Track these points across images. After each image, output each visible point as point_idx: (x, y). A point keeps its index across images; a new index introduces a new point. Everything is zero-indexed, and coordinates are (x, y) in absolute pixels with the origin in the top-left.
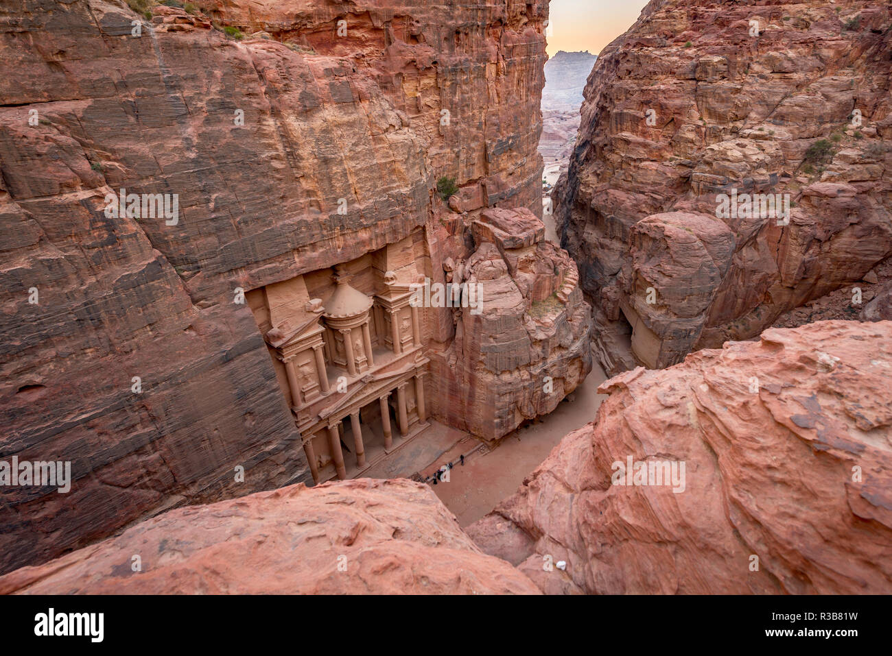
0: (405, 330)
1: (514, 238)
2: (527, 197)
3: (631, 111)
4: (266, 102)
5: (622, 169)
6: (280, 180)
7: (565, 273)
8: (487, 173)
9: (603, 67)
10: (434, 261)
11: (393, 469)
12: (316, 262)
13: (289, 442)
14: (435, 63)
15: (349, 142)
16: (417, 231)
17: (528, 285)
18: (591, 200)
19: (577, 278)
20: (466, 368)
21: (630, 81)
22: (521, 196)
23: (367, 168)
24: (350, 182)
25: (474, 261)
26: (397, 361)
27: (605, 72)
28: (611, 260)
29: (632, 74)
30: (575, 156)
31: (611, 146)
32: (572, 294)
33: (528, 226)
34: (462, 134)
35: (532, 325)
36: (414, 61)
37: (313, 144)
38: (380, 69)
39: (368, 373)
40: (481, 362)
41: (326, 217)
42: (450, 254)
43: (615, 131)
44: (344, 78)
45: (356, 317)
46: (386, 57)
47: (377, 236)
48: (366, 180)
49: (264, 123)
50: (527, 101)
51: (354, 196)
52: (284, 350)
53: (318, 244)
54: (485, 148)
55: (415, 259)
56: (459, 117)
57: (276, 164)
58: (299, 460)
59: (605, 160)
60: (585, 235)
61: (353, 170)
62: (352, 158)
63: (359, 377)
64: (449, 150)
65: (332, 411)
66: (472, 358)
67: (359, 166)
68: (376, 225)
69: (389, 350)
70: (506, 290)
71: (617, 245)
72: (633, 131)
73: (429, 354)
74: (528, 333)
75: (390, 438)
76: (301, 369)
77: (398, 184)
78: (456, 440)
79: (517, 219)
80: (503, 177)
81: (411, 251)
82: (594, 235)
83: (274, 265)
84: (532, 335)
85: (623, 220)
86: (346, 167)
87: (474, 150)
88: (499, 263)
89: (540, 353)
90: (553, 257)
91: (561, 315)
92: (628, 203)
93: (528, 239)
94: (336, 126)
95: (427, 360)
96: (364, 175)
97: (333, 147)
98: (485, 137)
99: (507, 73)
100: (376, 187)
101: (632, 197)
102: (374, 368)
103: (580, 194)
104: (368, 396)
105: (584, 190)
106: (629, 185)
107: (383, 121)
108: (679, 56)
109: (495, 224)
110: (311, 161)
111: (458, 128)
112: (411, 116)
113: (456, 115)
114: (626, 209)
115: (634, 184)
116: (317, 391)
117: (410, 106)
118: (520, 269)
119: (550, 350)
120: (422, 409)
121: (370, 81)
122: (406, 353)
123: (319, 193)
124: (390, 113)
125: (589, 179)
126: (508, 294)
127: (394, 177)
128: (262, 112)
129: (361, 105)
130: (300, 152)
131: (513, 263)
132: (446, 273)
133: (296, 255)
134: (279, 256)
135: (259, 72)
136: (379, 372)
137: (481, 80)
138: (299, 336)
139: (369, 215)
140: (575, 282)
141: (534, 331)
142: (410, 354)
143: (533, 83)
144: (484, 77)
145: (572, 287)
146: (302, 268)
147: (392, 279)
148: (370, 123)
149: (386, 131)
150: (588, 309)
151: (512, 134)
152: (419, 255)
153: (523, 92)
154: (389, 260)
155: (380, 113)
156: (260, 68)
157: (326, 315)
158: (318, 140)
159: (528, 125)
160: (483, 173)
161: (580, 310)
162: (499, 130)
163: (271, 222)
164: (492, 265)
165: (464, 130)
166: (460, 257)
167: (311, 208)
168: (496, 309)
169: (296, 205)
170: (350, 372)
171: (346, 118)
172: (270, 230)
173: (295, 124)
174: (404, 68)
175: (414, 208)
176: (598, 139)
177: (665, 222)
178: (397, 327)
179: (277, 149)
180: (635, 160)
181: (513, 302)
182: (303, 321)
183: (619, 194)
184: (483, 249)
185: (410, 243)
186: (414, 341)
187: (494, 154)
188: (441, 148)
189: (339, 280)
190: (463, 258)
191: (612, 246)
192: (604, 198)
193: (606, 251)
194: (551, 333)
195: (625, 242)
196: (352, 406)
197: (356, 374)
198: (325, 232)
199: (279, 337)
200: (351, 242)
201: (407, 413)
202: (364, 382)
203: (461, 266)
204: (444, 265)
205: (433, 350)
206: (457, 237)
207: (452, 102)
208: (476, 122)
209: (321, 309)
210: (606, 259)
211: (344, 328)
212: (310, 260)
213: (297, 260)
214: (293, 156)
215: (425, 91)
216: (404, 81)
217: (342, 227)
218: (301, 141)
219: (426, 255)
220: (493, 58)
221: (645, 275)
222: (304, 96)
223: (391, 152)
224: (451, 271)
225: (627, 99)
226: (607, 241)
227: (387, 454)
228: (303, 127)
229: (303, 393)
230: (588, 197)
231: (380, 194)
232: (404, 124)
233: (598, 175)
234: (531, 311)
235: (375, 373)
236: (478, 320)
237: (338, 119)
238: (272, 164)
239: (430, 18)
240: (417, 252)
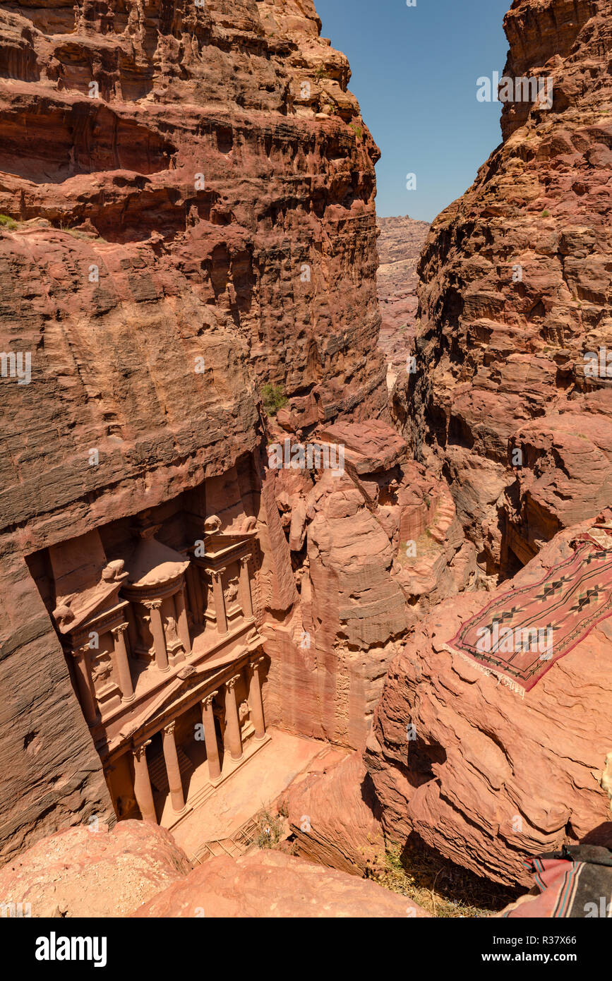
0: (232, 598)
1: (370, 459)
2: (372, 406)
3: (488, 293)
4: (51, 304)
5: (485, 364)
6: (70, 401)
7: (438, 502)
8: (320, 378)
10: (266, 498)
12: (118, 507)
14: (249, 245)
15: (155, 348)
16: (243, 458)
17: (393, 521)
18: (451, 406)
19: (453, 507)
21: (481, 258)
22: (364, 405)
23: (179, 380)
24: (159, 399)
25: (319, 494)
26: (224, 644)
28: (486, 483)
29: (483, 248)
31: (467, 336)
32: (450, 528)
33: (386, 442)
34: (287, 330)
36: (223, 244)
37: (112, 353)
38: (181, 256)
39: (185, 664)
40: (341, 634)
41: (130, 446)
42: (285, 488)
43: (470, 318)
44: (145, 270)
45: (170, 582)
46: (189, 241)
47: (195, 468)
48: (180, 395)
49: (49, 330)
50: (360, 285)
51: (165, 417)
52: (74, 638)
53: (120, 484)
54: (316, 346)
55: (243, 496)
56: (281, 309)
57: (65, 382)
59: (462, 354)
60: (448, 452)
61: (162, 383)
62: (159, 369)
63: (173, 671)
65: (138, 726)
66: (327, 630)
67: (169, 378)
68: (195, 454)
69: (211, 628)
70: (366, 530)
72: (492, 318)
73: (265, 630)
77: (218, 398)
79: (370, 435)
80: (340, 383)
81: (237, 486)
82: (460, 451)
83: (63, 516)
84: (406, 588)
85: (497, 429)
86: (153, 379)
87: (302, 350)
88: (353, 493)
90: (421, 481)
91: (439, 559)
92: (500, 407)
93: (389, 460)
94: (140, 329)
95: (263, 639)
96: (175, 389)
97: (136, 356)
98: (314, 332)
99: (335, 254)
100: (191, 404)
101: (503, 399)
102: (193, 657)
103: (435, 399)
104: (186, 700)
105: (439, 393)
106: (498, 384)
107: (195, 320)
108: (537, 226)
110: (110, 374)
112: (224, 311)
113: (277, 308)
114: (499, 415)
115: (504, 383)
116: (117, 697)
118: (381, 500)
120: (258, 714)
121: (174, 272)
122: (235, 631)
123: (121, 415)
124: (202, 309)
125: (444, 378)
126: (370, 535)
127: (212, 390)
128: (46, 317)
129: (166, 302)
130: (95, 364)
131: (372, 493)
132: (282, 513)
133: (92, 501)
134: (70, 503)
135: (40, 267)
136: (200, 661)
137: (304, 263)
138: (94, 615)
139: (185, 441)
140: (451, 513)
142: (239, 633)
144: (308, 259)
145: (449, 519)
146: (101, 517)
147: (214, 526)
148: (180, 323)
149: (200, 332)
151: (347, 328)
152: (246, 490)
153: (355, 275)
154: (208, 500)
155: (192, 310)
156: (42, 263)
157: (129, 583)
158: (117, 348)
159: (364, 315)
160: (315, 377)
161: (463, 551)
162: (330, 323)
163: (60, 458)
164: (344, 498)
165: (288, 325)
166: (298, 489)
167: (110, 436)
168: (356, 557)
169: (91, 434)
170: (159, 665)
171: (150, 319)
172: (59, 469)
173: (86, 328)
174: (212, 254)
175: (240, 428)
177: (551, 429)
178: (221, 595)
179: (65, 363)
180: (502, 354)
181: (376, 546)
182: (99, 594)
183: (489, 397)
184: (330, 477)
185: (234, 476)
186: (243, 613)
187: (326, 353)
188: (261, 348)
189: (143, 532)
190: (302, 491)
191: (485, 465)
192: (468, 403)
193: (479, 471)
194: (431, 584)
196: (164, 715)
197: (168, 667)
198: (129, 466)
199: (68, 619)
200: (163, 478)
201: (239, 721)
202: (180, 679)
203: (301, 502)
204: (279, 503)
205: (270, 624)
207: (271, 292)
208: (303, 315)
209: (124, 574)
210: (480, 481)
211: (153, 600)
212: (112, 507)
213: (93, 506)
214: (85, 370)
215: (238, 281)
216: (212, 270)
217: (152, 459)
218: (96, 351)
219: (256, 490)
220: (317, 238)
221: (537, 498)
222: (98, 295)
223: (207, 358)
224: (289, 511)
225: (481, 278)
226: (479, 459)
227: (214, 787)
228: (99, 332)
230: (447, 402)
231: (196, 412)
232: (220, 323)
233: (455, 374)
234: (400, 557)
235: (195, 664)
236: (333, 574)
237: (140, 321)
238: (60, 381)
239: (240, 194)
240: (243, 486)
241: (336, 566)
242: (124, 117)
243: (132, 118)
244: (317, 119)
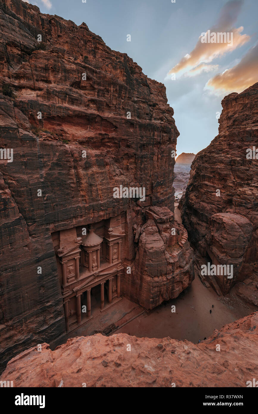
0: (115, 253)
1: (161, 218)
2: (168, 203)
3: (208, 174)
4: (73, 164)
5: (205, 195)
6: (73, 191)
7: (182, 234)
8: (152, 193)
9: (198, 159)
10: (129, 225)
11: (103, 320)
12: (81, 222)
13: (57, 302)
14: (135, 154)
15: (100, 179)
16: (123, 213)
17: (167, 238)
18: (193, 205)
19: (187, 237)
20: (139, 273)
21: (207, 164)
22: (165, 202)
24: (99, 193)
25: (145, 227)
26: (110, 267)
27: (198, 161)
28: (202, 230)
29: (208, 162)
30: (188, 189)
31: (201, 186)
32: (185, 243)
33: (167, 214)
34: (144, 178)
35: (168, 256)
36: (127, 153)
37: (87, 179)
38: (115, 156)
39: (97, 272)
40: (146, 271)
41: (88, 205)
42: (136, 223)
43: (202, 181)
44: (102, 158)
45: (95, 246)
46: (118, 152)
47: (107, 214)
48: (105, 193)
49: (71, 171)
50: (168, 169)
51: (100, 198)
52: (63, 258)
53: (83, 216)
54: (152, 184)
55: (122, 224)
56: (143, 172)
57: (72, 185)
58: (60, 311)
59: (199, 191)
60: (191, 219)
61: (100, 189)
62: (101, 185)
63: (93, 273)
64: (138, 184)
65: (79, 289)
66: (142, 269)
67: (103, 188)
68: (107, 210)
69: (107, 262)
70: (157, 240)
71: (204, 224)
72: (209, 182)
73: (124, 265)
74: (166, 259)
75: (103, 304)
76: (69, 267)
78: (133, 308)
79: (163, 211)
80: (158, 195)
81: (120, 220)
82: (195, 219)
83: (65, 222)
84: (168, 260)
85: (206, 214)
86: (98, 187)
87: (148, 184)
88: (155, 228)
89: (171, 269)
90: (178, 227)
91: (180, 252)
92: (208, 208)
93: (167, 219)
94: (96, 173)
95: (123, 268)
96: (104, 191)
97: (94, 180)
98: (152, 180)
99: (161, 159)
100: (109, 195)
101: (210, 206)
102: (100, 270)
103: (190, 203)
104: (96, 282)
105: (191, 201)
106: (208, 201)
107: (114, 173)
108: (224, 157)
109: (155, 213)
110: (85, 185)
111: (142, 176)
112: (125, 171)
113: (142, 172)
114: (207, 210)
115: (210, 201)
116: (74, 278)
117: (125, 168)
118: (163, 231)
119: (175, 268)
120: (119, 291)
121: (111, 159)
122: (114, 264)
123: (87, 196)
124: (117, 170)
125: (193, 197)
126: (158, 242)
128: (70, 167)
129: (106, 167)
130: (82, 181)
131: (161, 229)
132: (133, 230)
133: (74, 219)
134: (67, 219)
135: (72, 154)
136: (102, 271)
137: (151, 161)
138: (70, 253)
139: (105, 206)
140: (186, 238)
141: (169, 259)
142: (116, 265)
143: (171, 163)
144: (153, 160)
145: (185, 240)
146: (76, 224)
147: (111, 231)
148: (109, 173)
149: (115, 176)
150: (192, 251)
151: (162, 180)
152: (123, 222)
153: (167, 166)
154: (111, 223)
155: (114, 170)
156: (72, 153)
157: (82, 244)
158: (89, 178)
159: (169, 177)
160: (151, 192)
161: (189, 251)
162: (157, 178)
163: (66, 206)
164: (152, 229)
165: (144, 177)
166: (140, 224)
167: (83, 202)
168: (153, 248)
169: (77, 200)
170: (89, 271)
171: (100, 171)
172: (65, 209)
173: (81, 172)
174: (124, 156)
175: (122, 204)
176: (196, 183)
177: (223, 217)
178: (111, 252)
179: (73, 180)
180: (210, 192)
181: (160, 245)
182: (73, 247)
183: (205, 204)
184: (149, 222)
185: (120, 218)
186: (118, 258)
187: (155, 186)
188: (135, 183)
189: (90, 230)
190: (141, 225)
191: (202, 225)
192: (199, 205)
193: (200, 226)
194: (176, 260)
195: (207, 223)
196: (88, 286)
197: (92, 271)
198: (87, 211)
199: (62, 253)
200: (96, 215)
201: (112, 292)
202: (94, 276)
203: (140, 228)
204: (133, 227)
205: (126, 263)
206: (139, 216)
207: (140, 167)
208: (149, 175)
209: (81, 242)
210: (200, 229)
211: (90, 251)
212: (79, 222)
213: (74, 221)
214: (79, 183)
215: (131, 163)
216: (124, 160)
217: (94, 210)
218: (83, 178)
219: (126, 222)
220: (156, 154)
221: (216, 238)
222: (86, 163)
223: (116, 183)
224: (136, 230)
225: (206, 170)
226: (200, 222)
227: (101, 312)
228: (84, 173)
229: (68, 279)
230: (193, 204)
231: (109, 198)
232: (121, 174)
233: (196, 196)
234: (168, 250)
235: (100, 272)
236: (145, 251)
237: (98, 171)
238: (71, 185)
239: (134, 141)
240: (122, 221)
241: (146, 249)
242: (104, 118)
243: (106, 118)
244: (160, 123)
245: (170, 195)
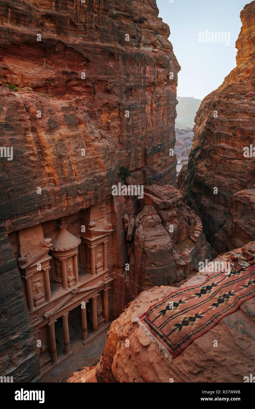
0: (98, 260)
1: (165, 203)
2: (169, 178)
3: (225, 132)
4: (29, 124)
5: (222, 164)
6: (34, 167)
7: (195, 224)
8: (146, 164)
10: (118, 216)
12: (50, 215)
13: (25, 334)
14: (119, 104)
15: (73, 146)
16: (108, 198)
18: (204, 181)
19: (202, 227)
20: (136, 284)
21: (223, 116)
22: (165, 178)
23: (83, 161)
24: (73, 169)
25: (141, 216)
26: (93, 280)
27: (206, 110)
28: (219, 217)
29: (224, 112)
31: (215, 150)
32: (200, 237)
33: (173, 195)
34: (132, 142)
35: (177, 256)
36: (107, 103)
37: (54, 148)
38: (89, 107)
39: (76, 287)
40: (146, 280)
41: (58, 189)
42: (126, 212)
43: (216, 142)
44: (72, 112)
45: (71, 250)
46: (93, 101)
47: (86, 200)
48: (82, 167)
49: (28, 135)
50: (168, 125)
51: (75, 177)
52: (27, 271)
53: (53, 205)
54: (145, 150)
55: (107, 214)
56: (131, 133)
57: (32, 158)
58: (31, 346)
59: (212, 158)
60: (202, 202)
61: (75, 162)
62: (74, 156)
63: (69, 290)
64: (125, 151)
65: (52, 313)
66: (140, 278)
67: (78, 160)
68: (86, 194)
69: (88, 272)
70: (161, 234)
71: (222, 208)
72: (226, 143)
73: (112, 275)
75: (86, 333)
76: (35, 284)
77: (99, 170)
79: (166, 191)
80: (155, 168)
81: (104, 210)
82: (208, 202)
83: (26, 217)
84: (177, 262)
85: (224, 193)
86: (71, 160)
87: (139, 152)
88: (156, 217)
89: (183, 274)
90: (188, 215)
91: (193, 250)
92: (227, 183)
93: (174, 203)
94: (66, 137)
95: (111, 279)
96: (81, 165)
97: (64, 149)
98: (145, 144)
99: (157, 110)
100: (87, 172)
101: (229, 180)
102: (79, 284)
103: (198, 177)
104: (74, 303)
105: (200, 175)
106: (227, 173)
107: (92, 135)
108: (249, 104)
109: (154, 194)
110: (52, 156)
111: (130, 139)
112: (106, 132)
113: (129, 132)
114: (226, 187)
115: (229, 172)
116: (44, 299)
117: (104, 127)
118: (168, 221)
119: (188, 272)
120: (107, 312)
121: (85, 114)
122: (99, 274)
123: (56, 175)
124: (96, 131)
125: (202, 169)
126: (163, 237)
127: (97, 166)
128: (27, 129)
129: (80, 126)
130: (46, 151)
131: (165, 217)
132: (124, 223)
133: (39, 211)
134: (30, 212)
135: (26, 108)
136: (82, 287)
137: (143, 114)
139: (83, 188)
140: (201, 229)
141: (178, 260)
142: (101, 275)
143: (171, 116)
144: (144, 112)
145: (199, 232)
146: (42, 219)
147: (93, 226)
148: (85, 136)
149: (93, 140)
150: (209, 246)
151: (160, 143)
152: (108, 212)
153: (165, 120)
154: (91, 215)
155: (91, 131)
156: (27, 106)
157: (52, 249)
158: (56, 145)
159: (168, 138)
160: (144, 164)
161: (205, 247)
162: (153, 141)
163: (27, 191)
164: (152, 219)
165: (133, 140)
166: (132, 213)
167: (50, 184)
168: (155, 246)
169: (42, 182)
170: (64, 287)
171: (72, 134)
172: (26, 196)
173: (44, 136)
174: (102, 107)
175: (108, 184)
176: (206, 146)
177: (249, 195)
178: (94, 257)
179: (33, 150)
180: (229, 159)
181: (165, 241)
182: (39, 253)
183: (222, 178)
184: (146, 209)
185: (104, 205)
186: (103, 266)
187: (150, 154)
188: (121, 150)
189: (61, 227)
190: (133, 214)
191: (219, 209)
192: (212, 180)
193: (215, 211)
194: (189, 261)
195: (226, 206)
196: (64, 310)
197: (68, 288)
198: (57, 198)
199: (25, 262)
200: (72, 203)
202: (73, 294)
203: (133, 219)
204: (123, 219)
205: (115, 273)
206: (130, 202)
207: (127, 125)
208: (140, 136)
209: (51, 245)
210: (216, 216)
211: (63, 257)
212: (48, 215)
213: (40, 214)
214: (42, 154)
215: (113, 119)
216: (102, 114)
217: (67, 195)
218: (47, 146)
219: (113, 212)
220: (149, 103)
221: (241, 226)
222: (50, 121)
223: (96, 152)
224: (127, 222)
225: (222, 125)
226: (215, 206)
228: (49, 138)
229: (35, 301)
230: (203, 179)
231: (89, 176)
232: (103, 137)
233: (207, 167)
234: (176, 247)
235: (79, 288)
236: (144, 252)
237: (68, 134)
238: (30, 158)
239: (116, 82)
240: (108, 210)
241: (146, 249)
242: (69, 46)
243: (72, 46)
244: (153, 52)
245: (171, 166)
